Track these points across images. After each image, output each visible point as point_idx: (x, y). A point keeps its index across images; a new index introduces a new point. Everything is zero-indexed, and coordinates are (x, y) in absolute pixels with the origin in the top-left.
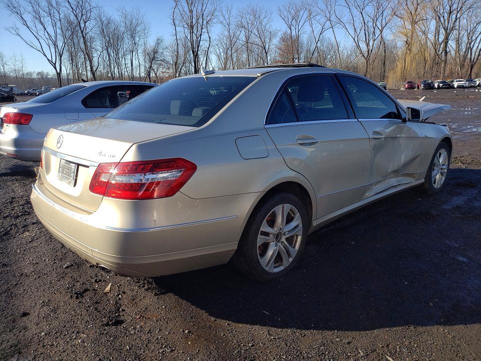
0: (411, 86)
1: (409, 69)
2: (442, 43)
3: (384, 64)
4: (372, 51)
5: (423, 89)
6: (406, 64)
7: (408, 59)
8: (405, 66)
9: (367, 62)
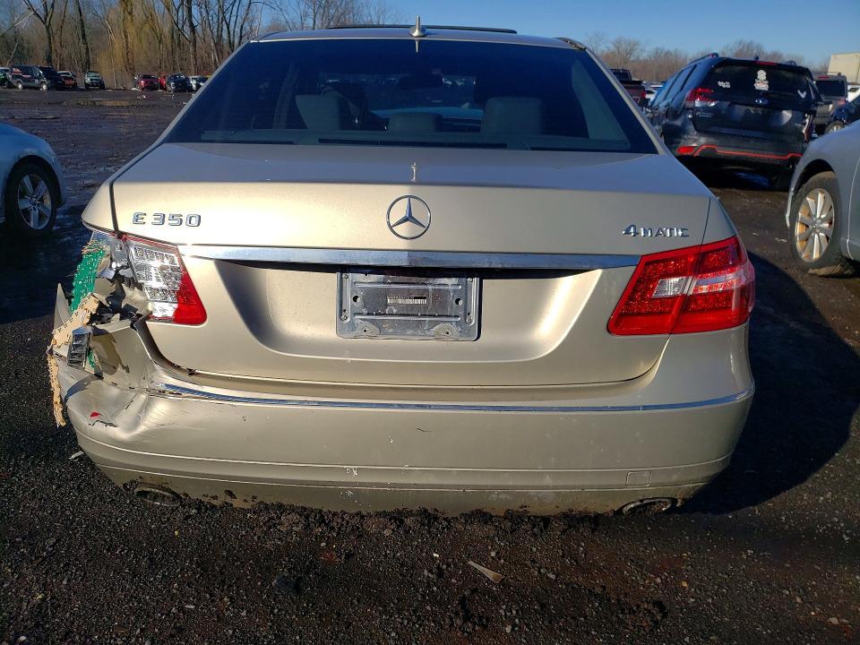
0: (152, 85)
1: (136, 49)
2: (179, 7)
3: (84, 36)
4: (53, 6)
5: (175, 91)
6: (129, 40)
7: (131, 30)
8: (127, 45)
9: (47, 28)
